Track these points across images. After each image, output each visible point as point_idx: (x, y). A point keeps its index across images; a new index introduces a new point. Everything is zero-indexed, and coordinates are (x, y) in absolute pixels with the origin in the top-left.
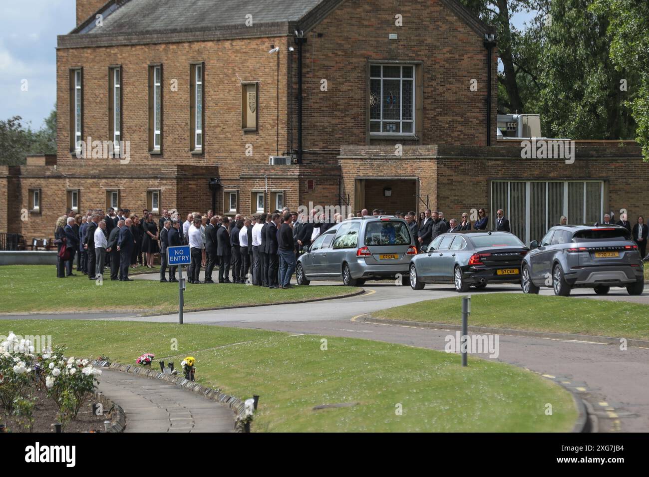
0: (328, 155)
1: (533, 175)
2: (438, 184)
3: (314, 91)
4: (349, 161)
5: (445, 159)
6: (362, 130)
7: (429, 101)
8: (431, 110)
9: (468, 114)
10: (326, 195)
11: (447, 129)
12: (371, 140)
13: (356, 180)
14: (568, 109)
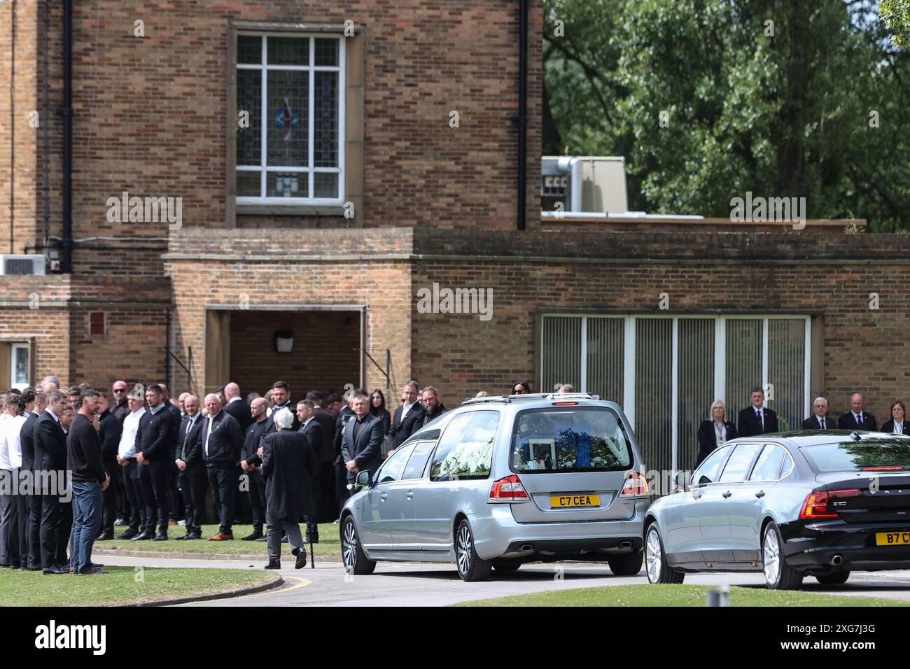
0: (135, 253)
1: (640, 300)
2: (414, 321)
3: (100, 97)
4: (191, 266)
5: (430, 261)
6: (217, 192)
7: (379, 122)
8: (383, 144)
9: (473, 154)
10: (133, 348)
11: (420, 191)
12: (239, 216)
13: (208, 311)
14: (682, 146)
